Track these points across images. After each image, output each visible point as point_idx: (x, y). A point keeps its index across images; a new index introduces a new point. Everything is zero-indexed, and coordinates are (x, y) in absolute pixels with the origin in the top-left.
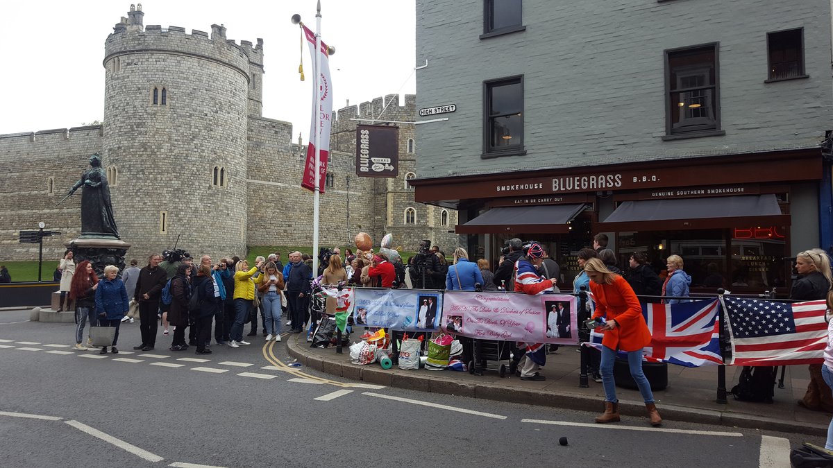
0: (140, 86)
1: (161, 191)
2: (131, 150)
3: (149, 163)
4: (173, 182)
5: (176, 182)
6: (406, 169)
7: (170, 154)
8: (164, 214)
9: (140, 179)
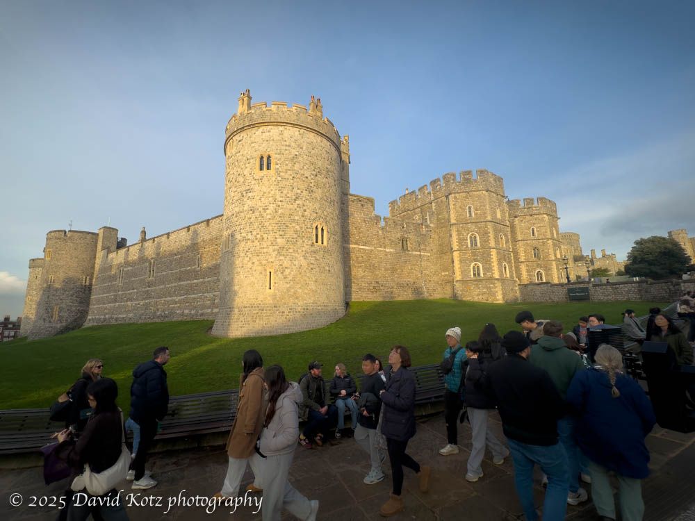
0: (248, 157)
1: (268, 250)
4: (278, 240)
5: (281, 240)
6: (468, 230)
7: (275, 214)
8: (270, 272)
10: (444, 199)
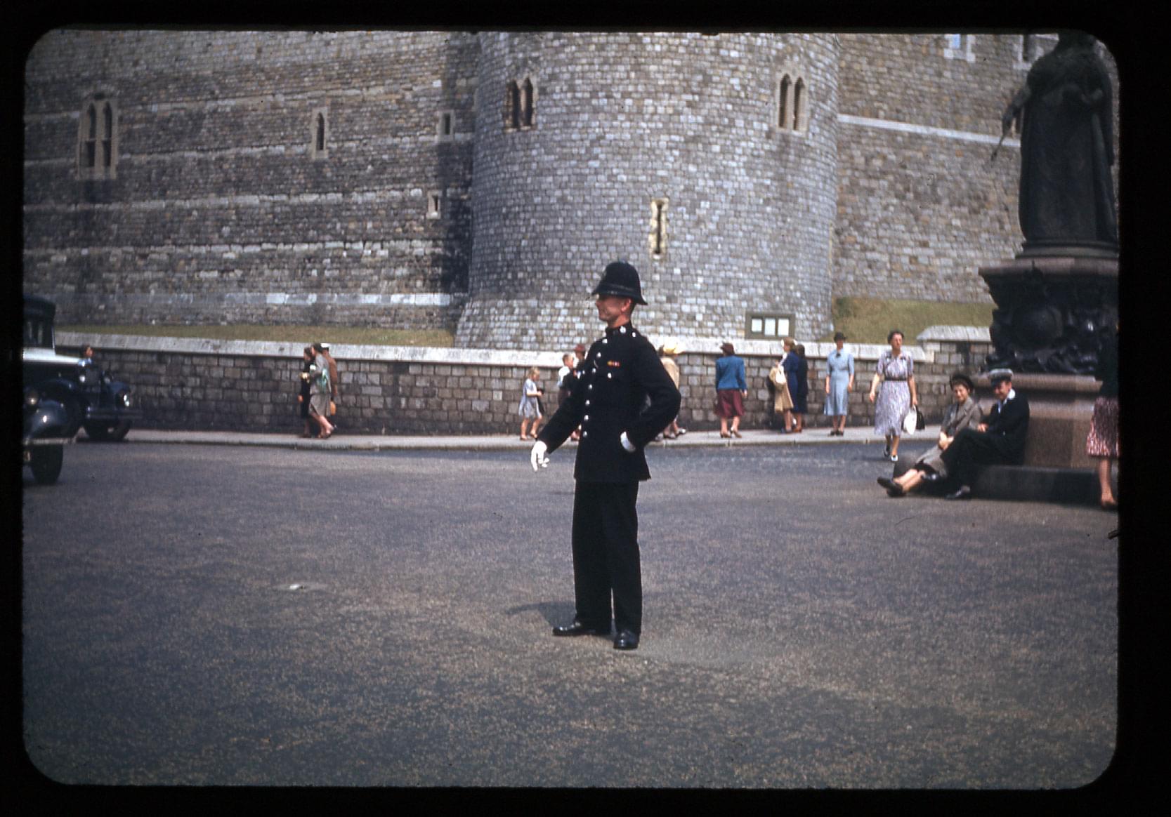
1: (655, 144)
3: (622, 68)
4: (682, 118)
5: (691, 118)
8: (659, 207)
9: (601, 110)
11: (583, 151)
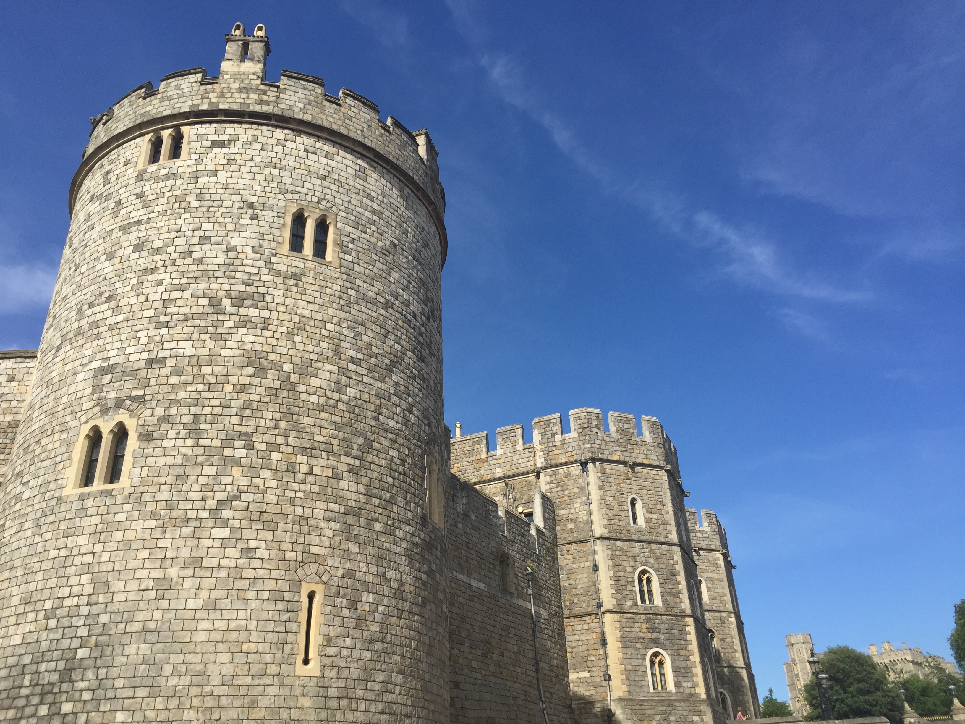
0: (254, 199)
1: (308, 511)
2: (206, 370)
3: (269, 415)
4: (343, 484)
5: (352, 486)
6: (635, 560)
7: (336, 396)
8: (311, 596)
9: (237, 463)
10: (576, 470)
11: (204, 514)
